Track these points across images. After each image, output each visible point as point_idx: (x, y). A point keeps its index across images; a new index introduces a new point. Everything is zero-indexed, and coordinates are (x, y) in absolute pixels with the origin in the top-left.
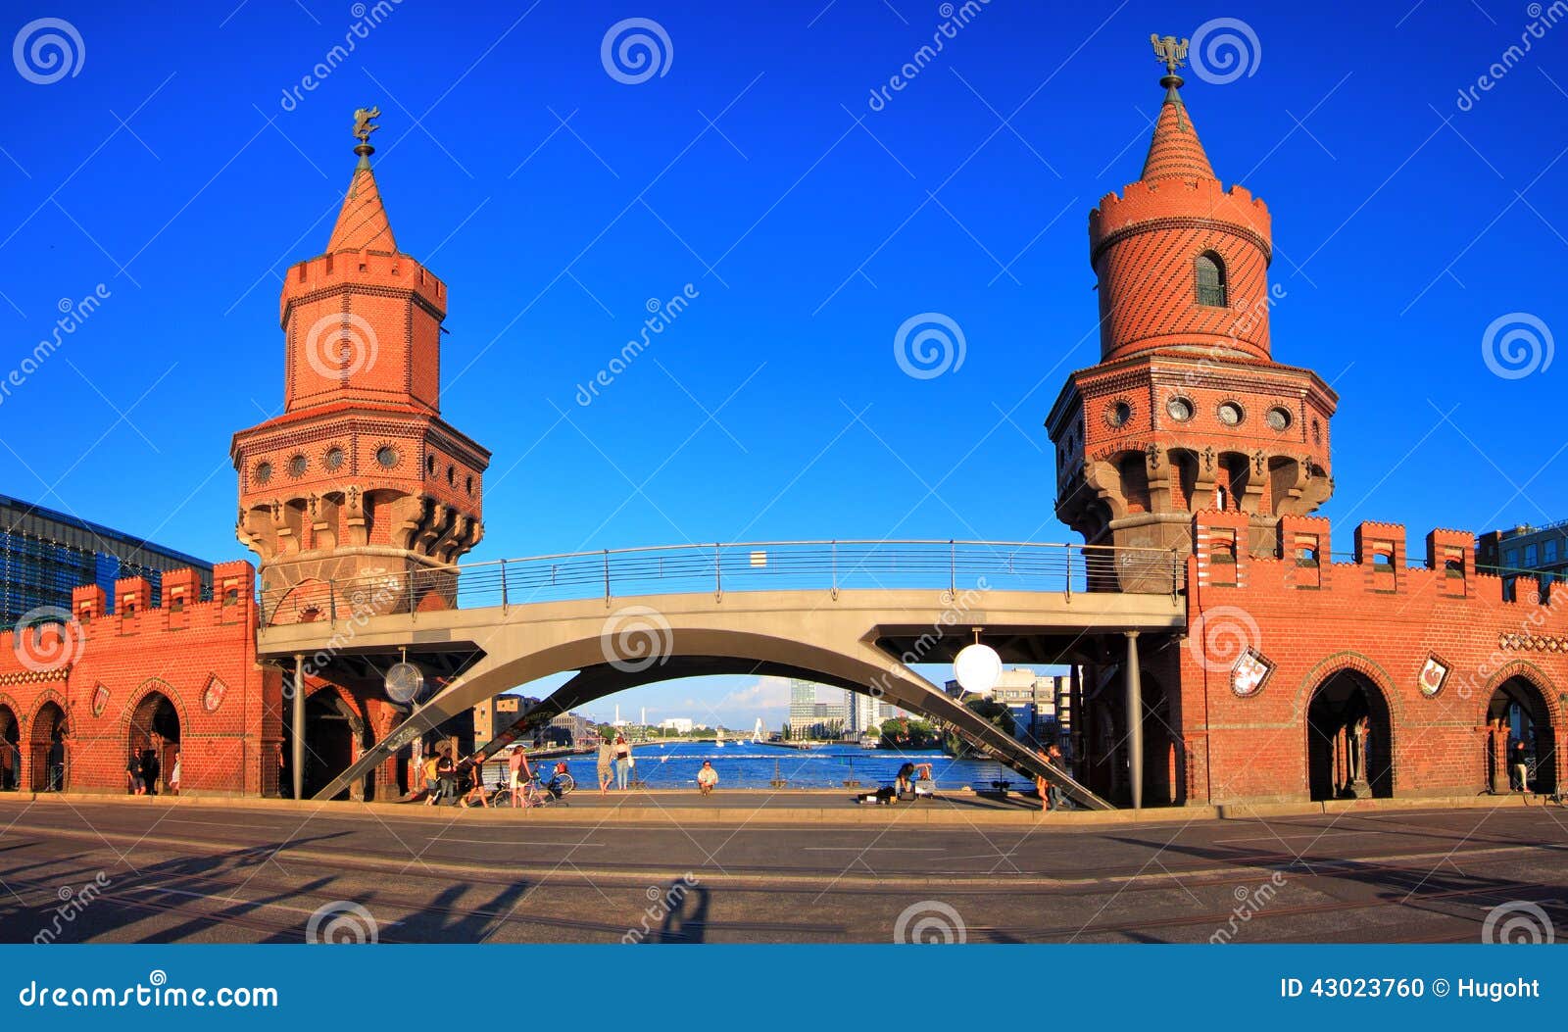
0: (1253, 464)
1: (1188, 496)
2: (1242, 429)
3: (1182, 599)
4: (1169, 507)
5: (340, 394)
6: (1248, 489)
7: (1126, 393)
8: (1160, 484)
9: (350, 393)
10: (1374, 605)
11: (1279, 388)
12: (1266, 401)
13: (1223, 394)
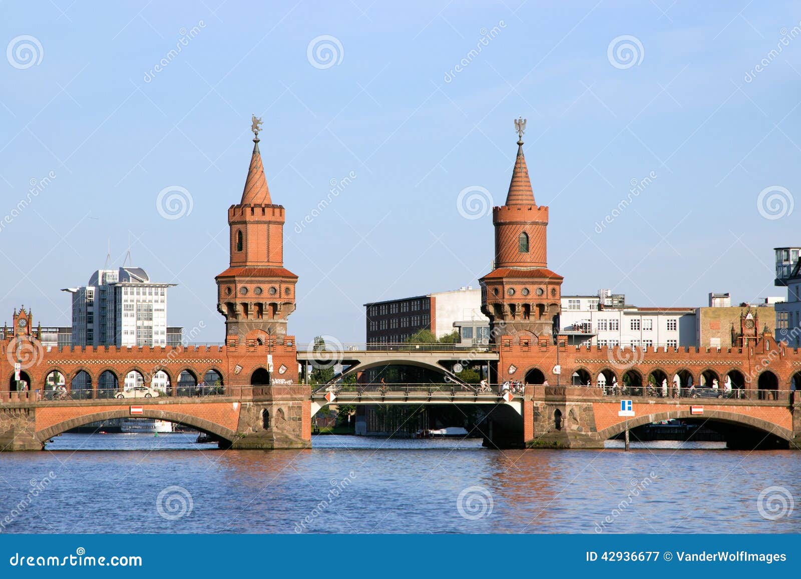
0: (531, 307)
1: (514, 316)
2: (529, 297)
3: (498, 354)
4: (509, 319)
5: (267, 264)
6: (530, 314)
7: (497, 286)
8: (506, 313)
9: (270, 264)
10: (540, 354)
11: (541, 283)
12: (536, 286)
13: (523, 286)
